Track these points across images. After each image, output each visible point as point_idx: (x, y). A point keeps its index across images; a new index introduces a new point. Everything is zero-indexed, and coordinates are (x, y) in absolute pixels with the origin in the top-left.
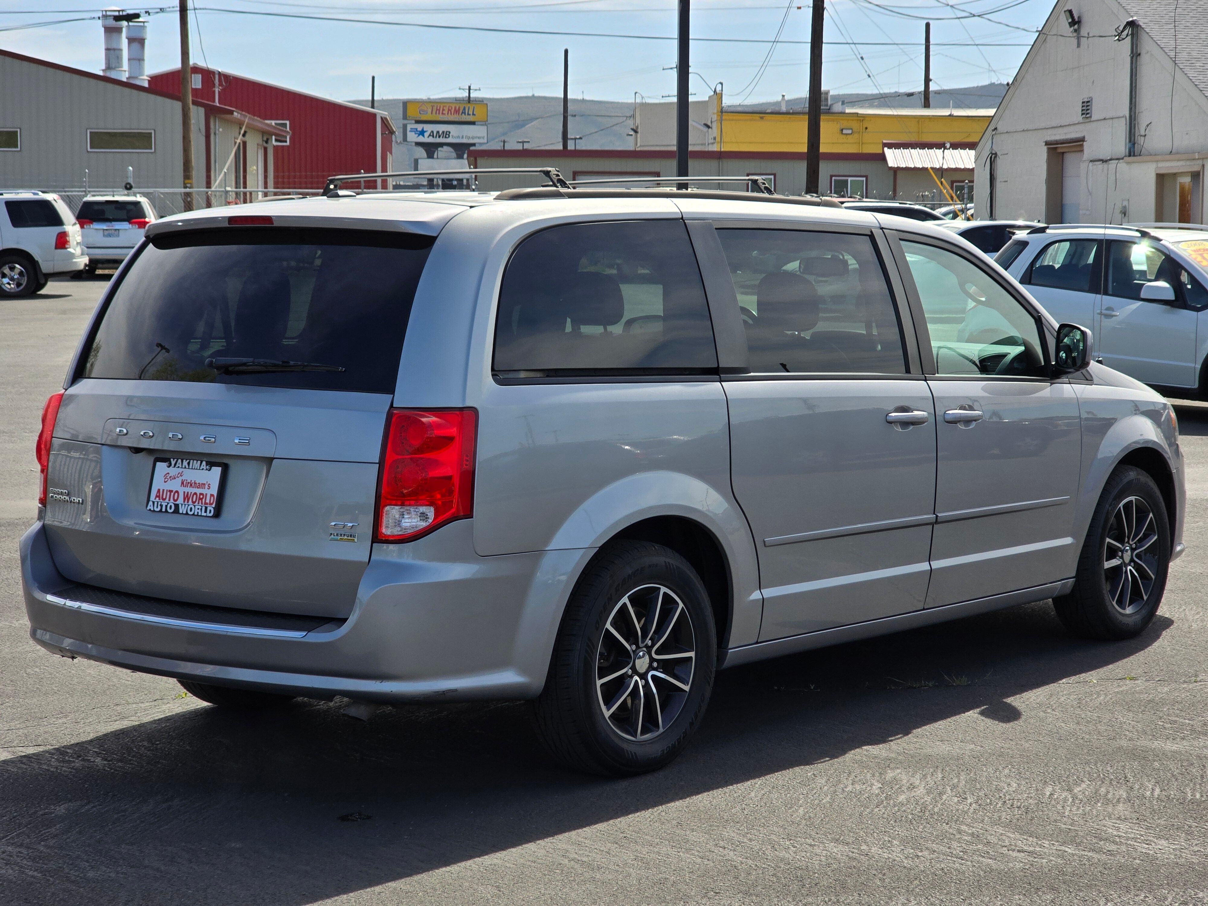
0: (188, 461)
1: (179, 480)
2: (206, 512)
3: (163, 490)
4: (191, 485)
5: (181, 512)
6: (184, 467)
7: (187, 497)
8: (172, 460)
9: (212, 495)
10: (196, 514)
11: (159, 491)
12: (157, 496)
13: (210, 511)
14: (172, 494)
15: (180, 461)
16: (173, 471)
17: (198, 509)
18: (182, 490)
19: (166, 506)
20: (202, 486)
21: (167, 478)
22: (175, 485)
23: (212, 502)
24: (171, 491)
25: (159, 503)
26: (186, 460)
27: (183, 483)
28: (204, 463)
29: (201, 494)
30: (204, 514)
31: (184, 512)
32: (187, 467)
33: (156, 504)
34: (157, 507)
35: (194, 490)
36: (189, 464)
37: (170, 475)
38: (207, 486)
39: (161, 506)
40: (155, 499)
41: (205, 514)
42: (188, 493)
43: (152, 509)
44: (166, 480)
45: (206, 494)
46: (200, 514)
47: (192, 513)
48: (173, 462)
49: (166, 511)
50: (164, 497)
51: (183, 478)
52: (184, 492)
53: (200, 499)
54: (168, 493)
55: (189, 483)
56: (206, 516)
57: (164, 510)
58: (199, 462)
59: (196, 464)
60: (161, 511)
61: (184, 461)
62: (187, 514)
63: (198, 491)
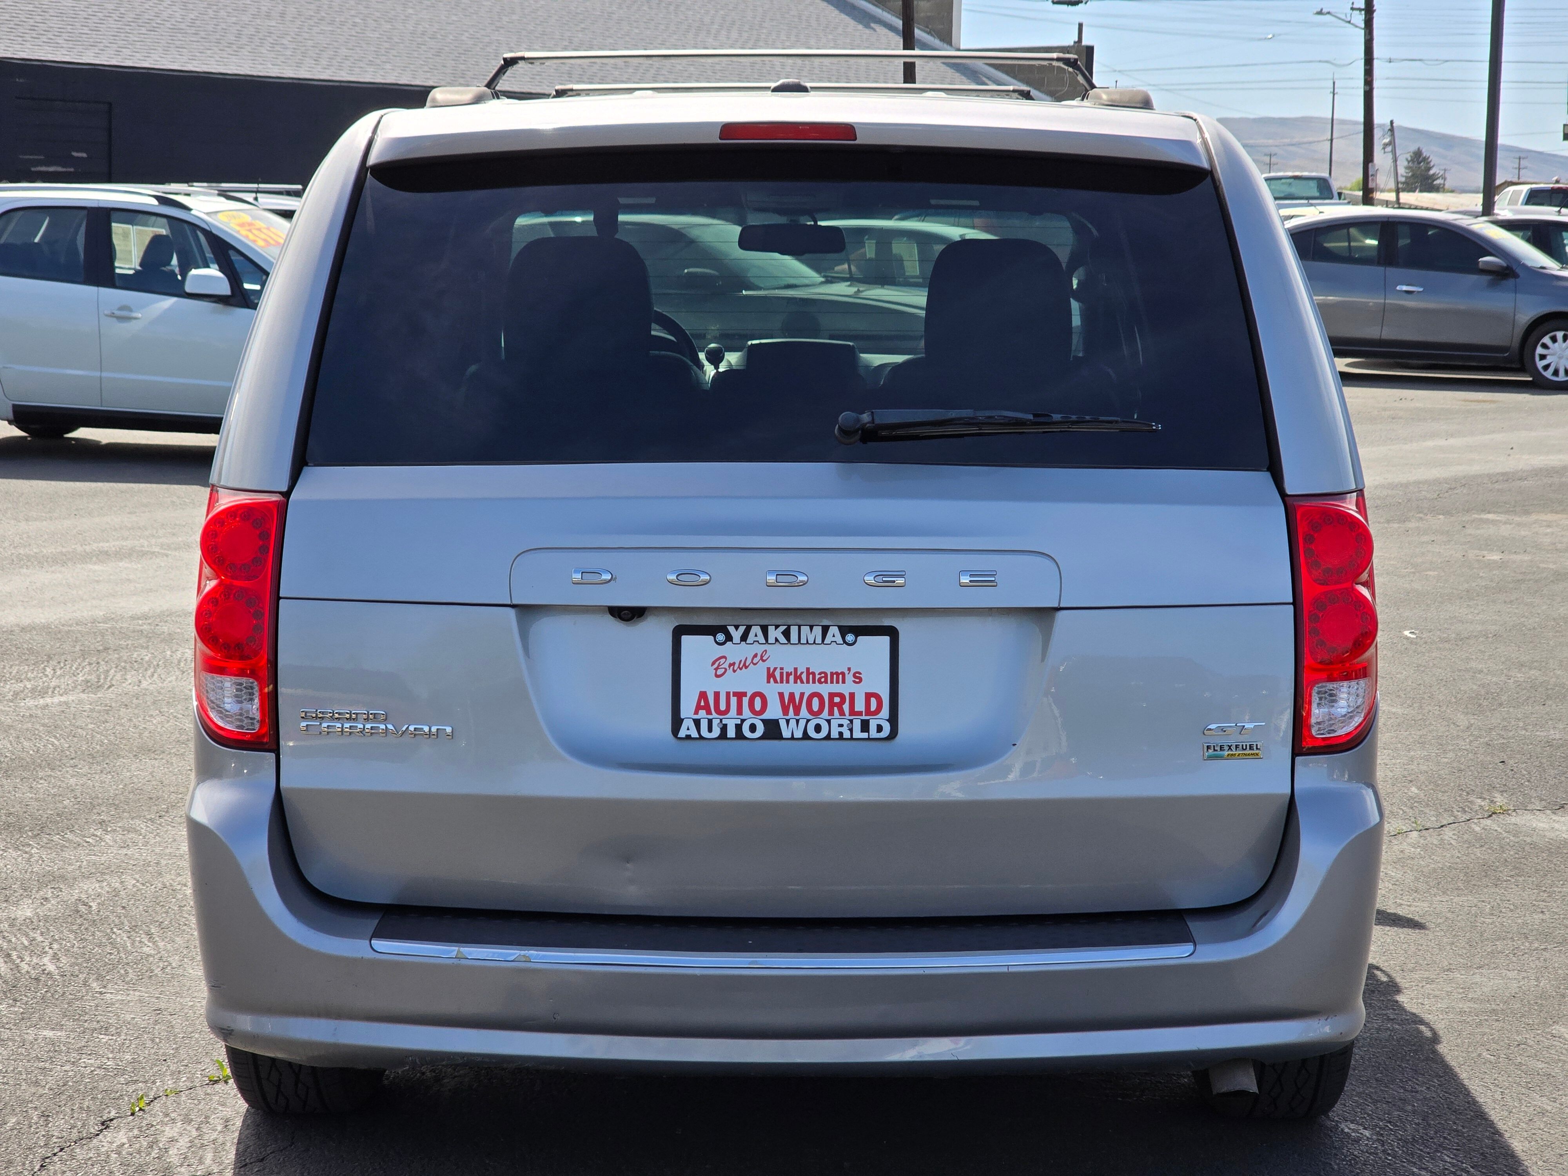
0: (782, 628)
1: (760, 670)
2: (865, 730)
3: (716, 694)
4: (797, 678)
5: (786, 733)
6: (772, 641)
7: (789, 704)
8: (731, 629)
9: (868, 696)
10: (835, 734)
11: (703, 695)
12: (698, 708)
13: (880, 726)
14: (746, 701)
15: (756, 630)
16: (736, 652)
17: (841, 726)
18: (771, 691)
19: (740, 726)
20: (839, 677)
21: (724, 667)
22: (748, 681)
23: (871, 709)
24: (740, 695)
25: (717, 721)
26: (777, 627)
27: (770, 676)
28: (834, 630)
29: (832, 695)
30: (857, 734)
31: (799, 734)
32: (784, 641)
33: (705, 721)
34: (710, 730)
35: (809, 689)
36: (787, 634)
37: (729, 661)
38: (849, 678)
39: (724, 726)
40: (696, 713)
41: (865, 735)
42: (792, 694)
43: (695, 734)
44: (721, 671)
45: (852, 695)
46: (847, 735)
47: (824, 733)
48: (736, 635)
49: (740, 735)
50: (723, 707)
51: (771, 665)
52: (781, 694)
53: (832, 705)
54: (734, 700)
55: (788, 674)
56: (869, 739)
57: (731, 733)
58: (818, 630)
59: (812, 634)
60: (723, 735)
61: (771, 629)
62: (806, 736)
63: (825, 690)
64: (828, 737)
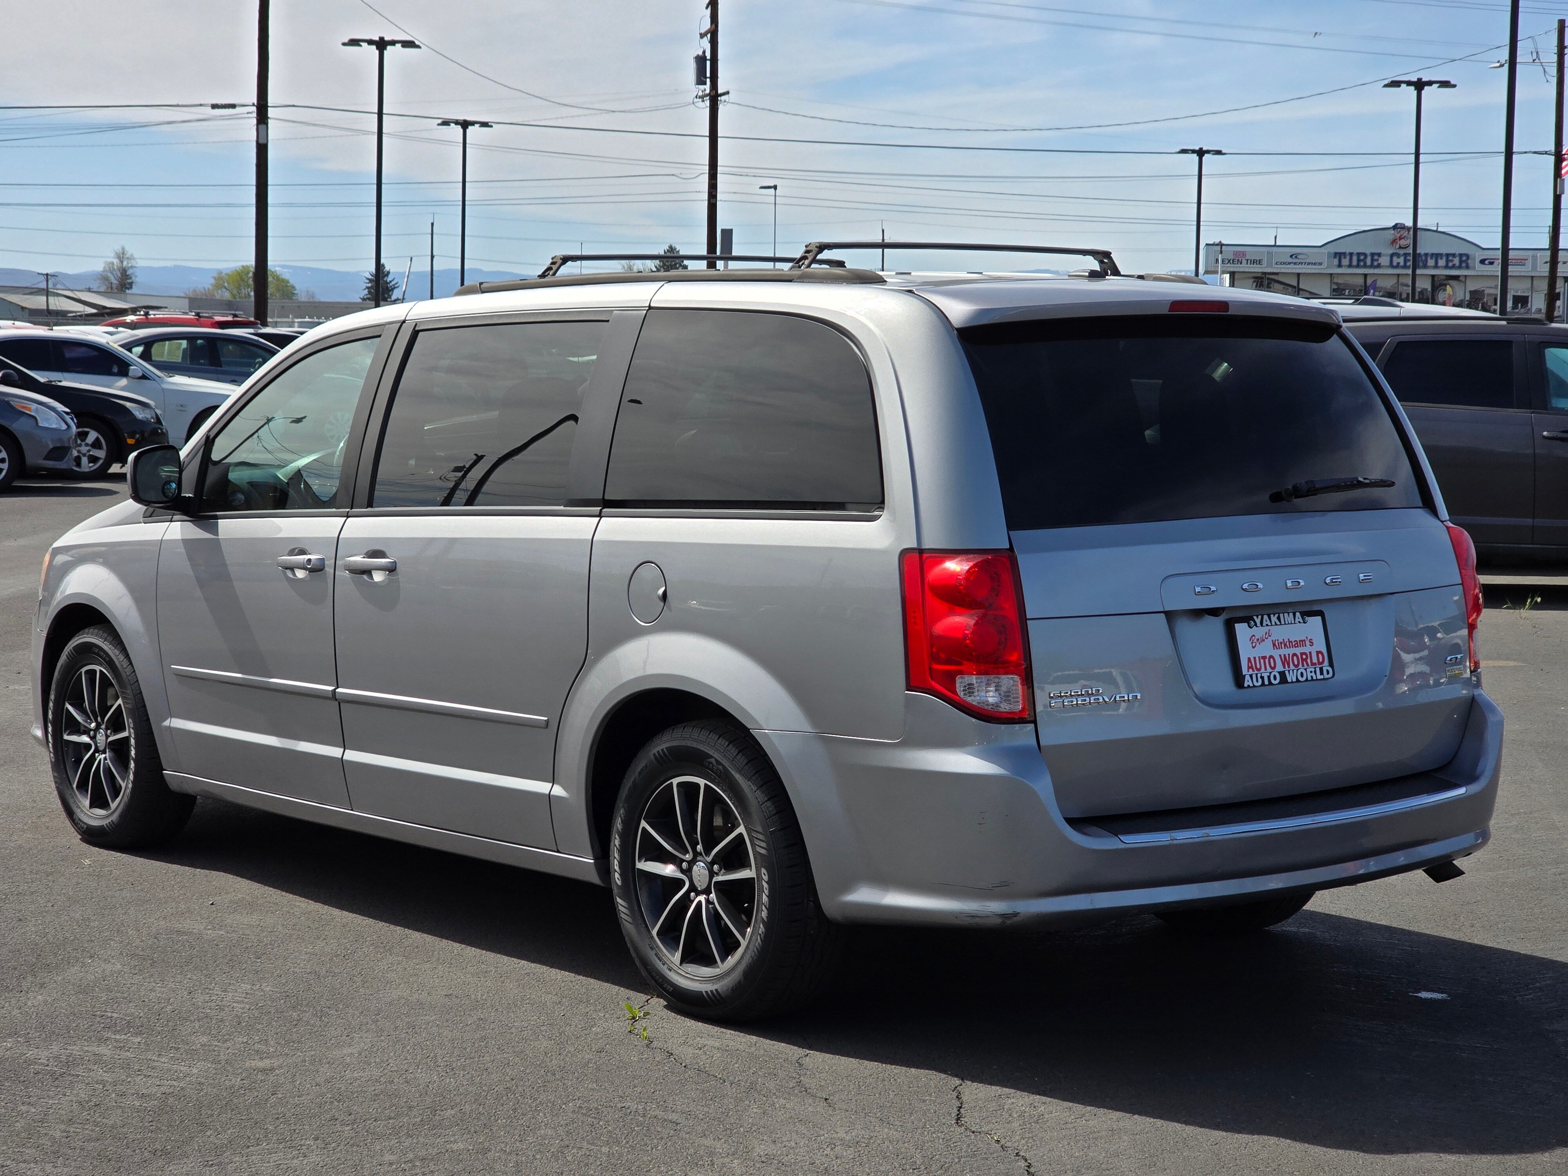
0: (1277, 615)
1: (1270, 642)
2: (1322, 673)
3: (1255, 658)
4: (1285, 645)
5: (1289, 680)
6: (1273, 623)
7: (1285, 661)
8: (1255, 618)
9: (1318, 653)
10: (1309, 678)
11: (1249, 659)
12: (1249, 668)
13: (1328, 671)
14: (1267, 660)
15: (1266, 617)
16: (1259, 632)
17: (1311, 672)
18: (1276, 653)
19: (1269, 677)
20: (1303, 643)
21: (1255, 642)
22: (1266, 649)
23: (1321, 660)
24: (1264, 658)
25: (1259, 675)
26: (1274, 615)
27: (1274, 645)
28: (1298, 614)
29: (1302, 654)
30: (1320, 677)
31: (1294, 680)
32: (1278, 623)
33: (1254, 676)
34: (1257, 681)
35: (1292, 651)
36: (1279, 618)
37: (1257, 638)
38: (1308, 643)
39: (1262, 678)
40: (1248, 671)
41: (1322, 677)
42: (1285, 655)
43: (1251, 685)
44: (1254, 644)
45: (1310, 653)
46: (1314, 678)
47: (1304, 678)
48: (1258, 621)
49: (1270, 683)
50: (1258, 667)
51: (1273, 638)
52: (1280, 655)
53: (1303, 660)
54: (1262, 661)
55: (1281, 643)
56: (1324, 679)
57: (1266, 682)
58: (1291, 615)
59: (1289, 618)
60: (1263, 684)
61: (1272, 616)
62: (1298, 681)
63: (1298, 651)
64: (1307, 680)
